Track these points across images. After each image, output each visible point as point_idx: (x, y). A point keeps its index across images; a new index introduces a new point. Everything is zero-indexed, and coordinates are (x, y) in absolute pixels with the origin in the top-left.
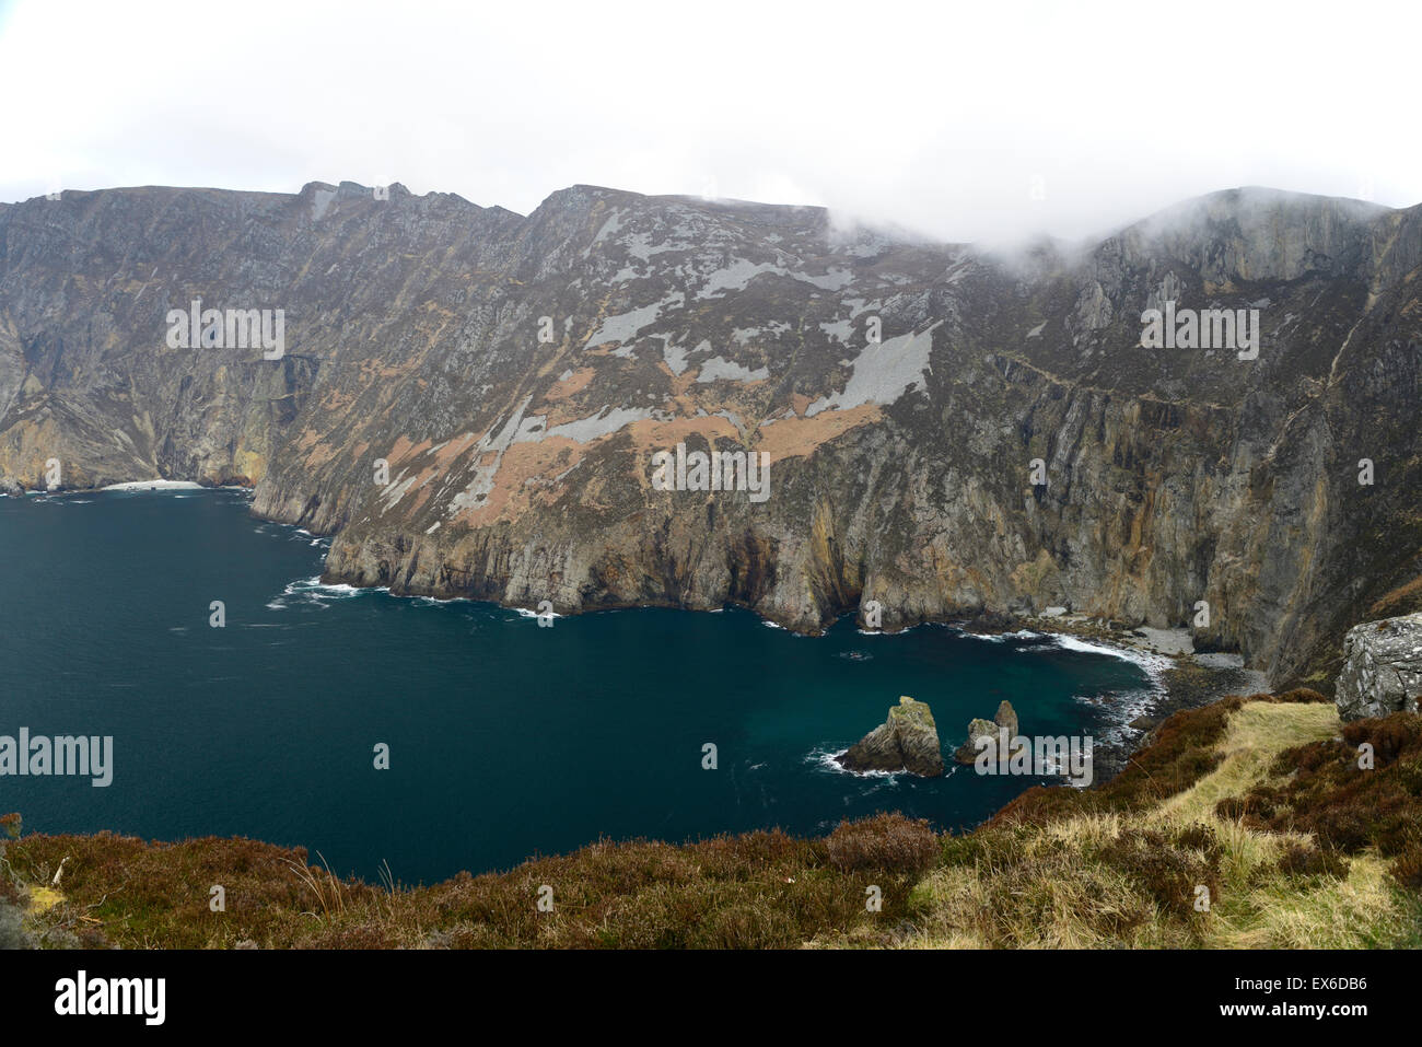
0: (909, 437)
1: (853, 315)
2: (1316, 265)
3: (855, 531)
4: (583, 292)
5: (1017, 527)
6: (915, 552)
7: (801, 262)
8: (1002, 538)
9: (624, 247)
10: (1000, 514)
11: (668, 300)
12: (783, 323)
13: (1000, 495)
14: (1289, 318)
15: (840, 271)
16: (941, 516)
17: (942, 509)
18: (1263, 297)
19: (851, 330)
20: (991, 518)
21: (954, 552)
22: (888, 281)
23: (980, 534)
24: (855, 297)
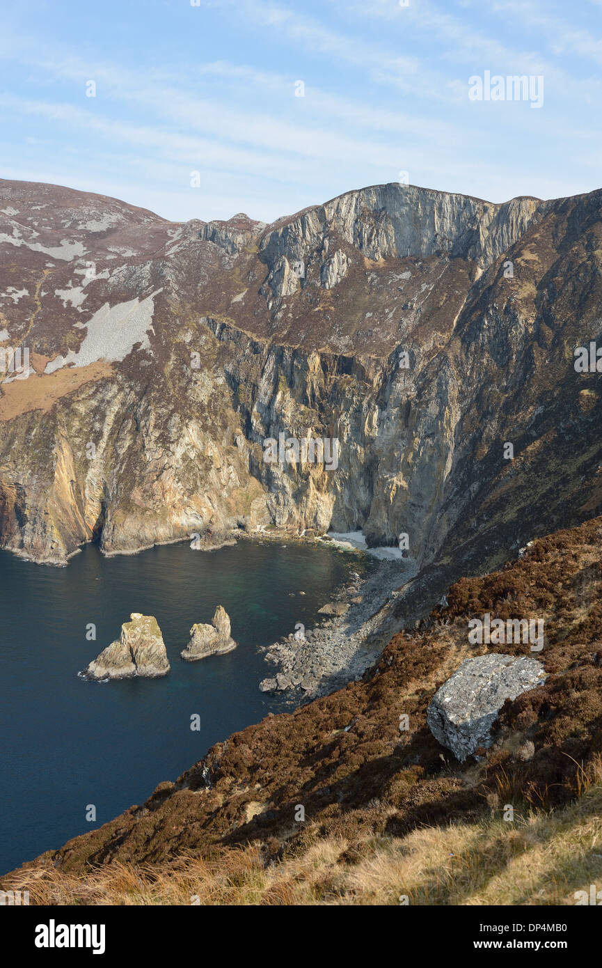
0: (138, 389)
1: (85, 283)
2: (442, 246)
3: (95, 471)
5: (231, 460)
6: (147, 487)
7: (36, 234)
8: (218, 470)
10: (216, 450)
12: (21, 289)
13: (215, 434)
14: (424, 287)
15: (73, 243)
16: (167, 455)
17: (168, 449)
18: (406, 270)
19: (85, 297)
20: (210, 455)
21: (180, 484)
22: (115, 253)
23: (200, 468)
24: (86, 267)
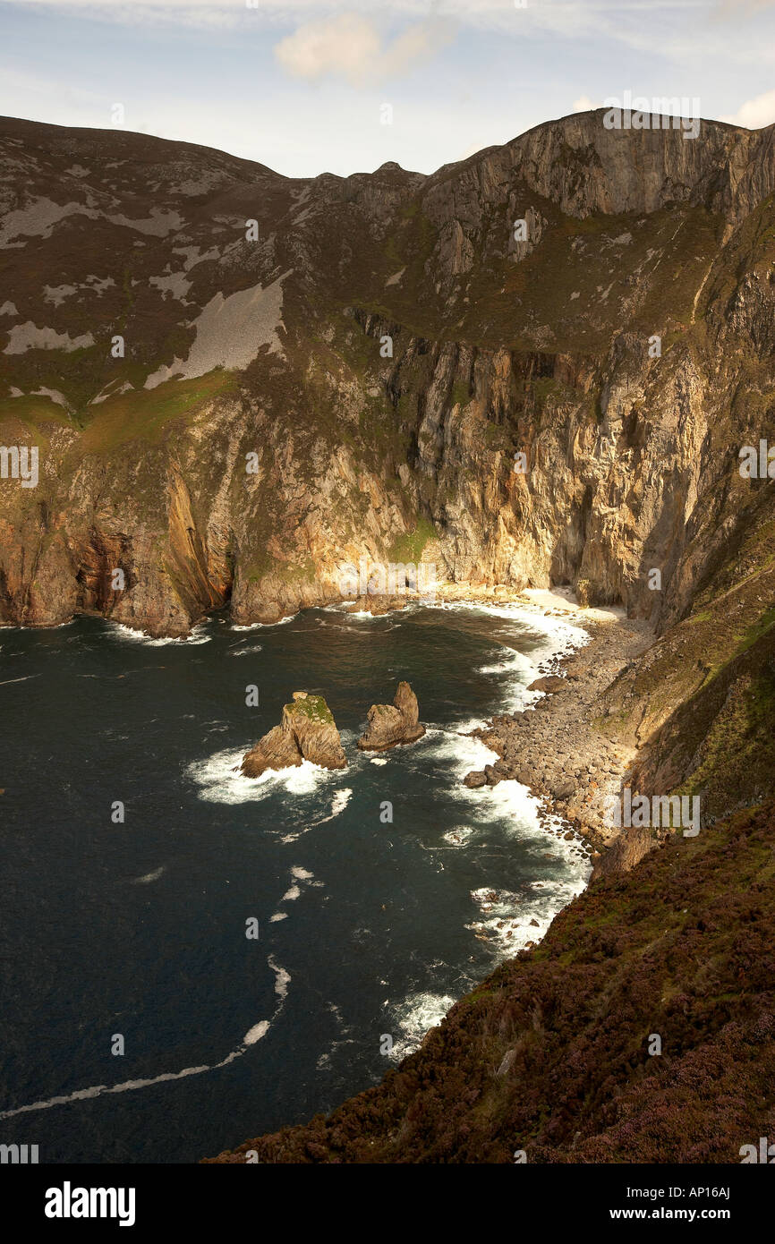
0: (269, 406)
1: (189, 265)
2: (675, 195)
3: (219, 516)
5: (393, 497)
6: (287, 534)
7: (116, 202)
8: (378, 511)
10: (374, 484)
12: (105, 278)
13: (372, 465)
14: (651, 253)
15: (166, 213)
16: (312, 493)
17: (313, 484)
18: (624, 232)
19: (189, 285)
20: (365, 490)
21: (329, 530)
22: (223, 224)
23: (355, 508)
24: (188, 245)
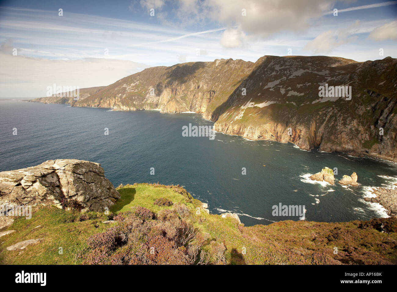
1: (327, 81)
3: (321, 130)
4: (264, 78)
5: (367, 132)
6: (336, 136)
7: (316, 69)
8: (362, 134)
9: (274, 68)
10: (362, 129)
11: (283, 79)
12: (309, 83)
13: (363, 124)
15: (326, 71)
16: (345, 128)
17: (345, 126)
20: (360, 129)
21: (347, 136)
22: (339, 72)
23: (356, 133)
24: (329, 76)
